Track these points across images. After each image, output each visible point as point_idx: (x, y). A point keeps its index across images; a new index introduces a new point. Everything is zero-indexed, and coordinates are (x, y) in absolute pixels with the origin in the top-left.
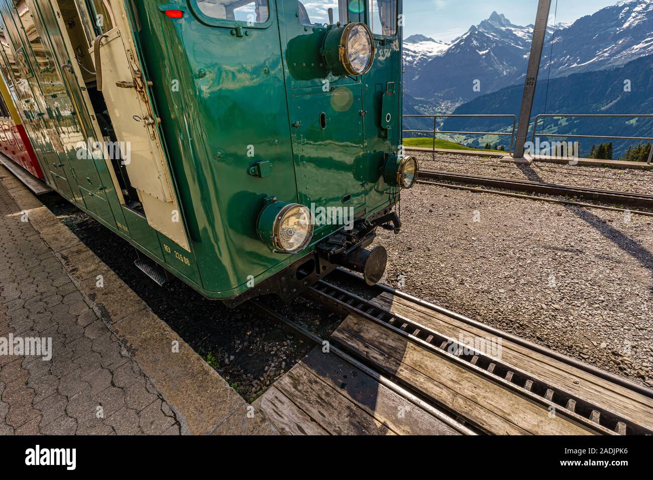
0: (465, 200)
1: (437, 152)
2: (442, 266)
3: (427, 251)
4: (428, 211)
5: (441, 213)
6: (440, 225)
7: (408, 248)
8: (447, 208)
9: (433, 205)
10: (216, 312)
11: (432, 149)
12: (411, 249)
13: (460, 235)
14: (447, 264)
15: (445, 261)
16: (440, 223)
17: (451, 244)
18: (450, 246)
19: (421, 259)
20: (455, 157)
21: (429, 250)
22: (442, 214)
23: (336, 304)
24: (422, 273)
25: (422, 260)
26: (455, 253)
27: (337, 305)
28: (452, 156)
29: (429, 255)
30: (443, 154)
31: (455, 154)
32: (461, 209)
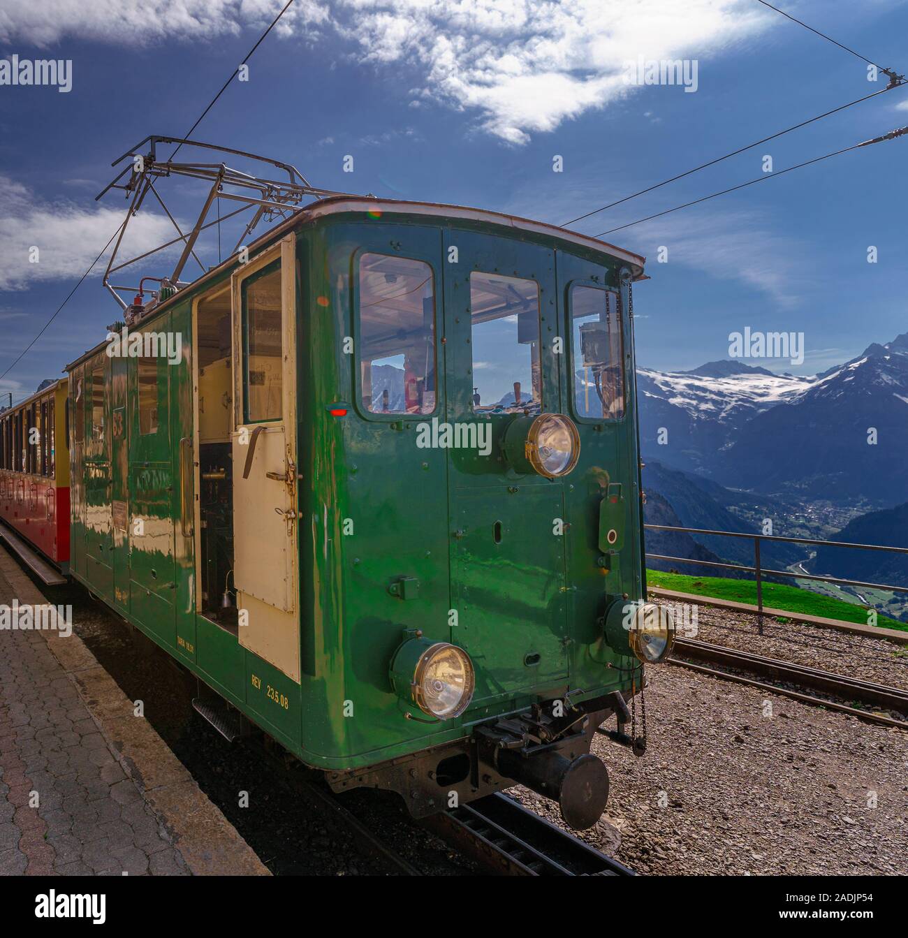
0: (837, 735)
1: (769, 616)
2: (756, 857)
3: (720, 820)
4: (733, 739)
5: (766, 749)
6: (761, 774)
7: (673, 802)
8: (783, 741)
9: (746, 728)
10: (286, 824)
11: (756, 608)
12: (680, 806)
13: (812, 806)
14: (769, 857)
15: (763, 849)
16: (762, 770)
17: (785, 819)
18: (782, 822)
19: (706, 832)
20: (820, 635)
21: (726, 819)
22: (769, 752)
23: (505, 863)
24: (703, 859)
25: (705, 835)
26: (792, 840)
27: (508, 867)
28: (812, 631)
29: (726, 827)
30: (785, 623)
31: (818, 626)
32: (823, 750)
